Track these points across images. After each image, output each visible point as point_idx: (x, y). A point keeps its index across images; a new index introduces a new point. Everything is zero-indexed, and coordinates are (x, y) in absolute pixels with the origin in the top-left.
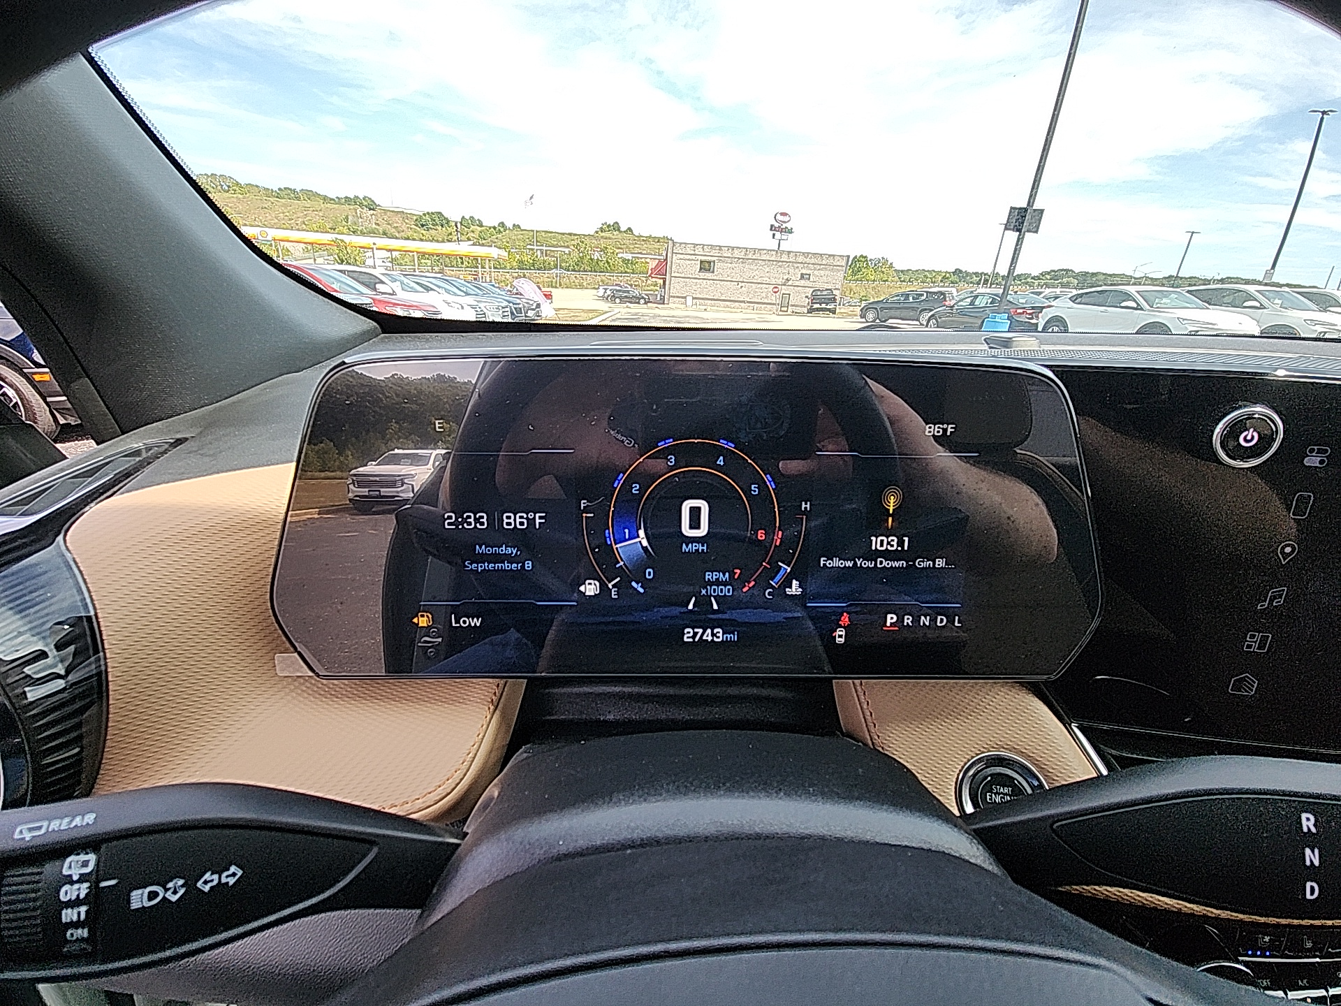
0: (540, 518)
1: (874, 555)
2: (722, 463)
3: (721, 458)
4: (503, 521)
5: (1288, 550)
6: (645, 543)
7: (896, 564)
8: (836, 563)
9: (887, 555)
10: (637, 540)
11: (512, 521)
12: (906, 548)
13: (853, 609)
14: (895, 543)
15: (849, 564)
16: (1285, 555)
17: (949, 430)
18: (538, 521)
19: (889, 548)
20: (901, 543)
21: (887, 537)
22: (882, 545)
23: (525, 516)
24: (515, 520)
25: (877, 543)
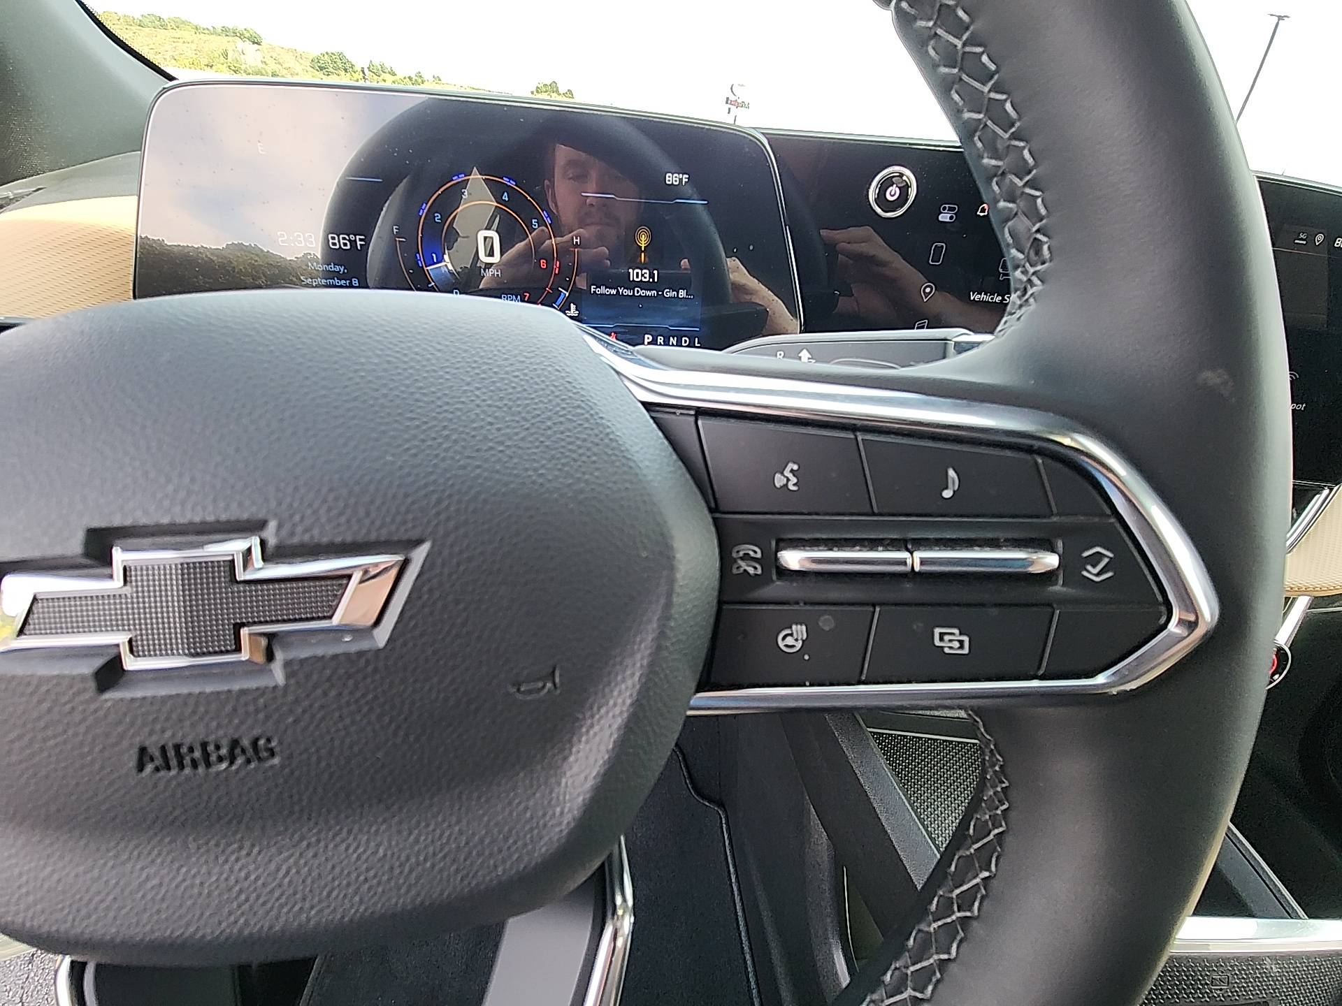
0: (361, 240)
1: (632, 285)
2: (507, 199)
3: (506, 194)
4: (328, 241)
5: (928, 290)
6: (450, 267)
7: (648, 293)
8: (603, 290)
9: (641, 285)
10: (443, 264)
11: (336, 241)
12: (656, 280)
13: (618, 330)
14: (647, 275)
15: (614, 292)
16: (927, 294)
17: (684, 180)
18: (359, 243)
19: (644, 280)
20: (652, 276)
21: (642, 270)
22: (637, 277)
23: (347, 237)
24: (339, 241)
25: (634, 274)
